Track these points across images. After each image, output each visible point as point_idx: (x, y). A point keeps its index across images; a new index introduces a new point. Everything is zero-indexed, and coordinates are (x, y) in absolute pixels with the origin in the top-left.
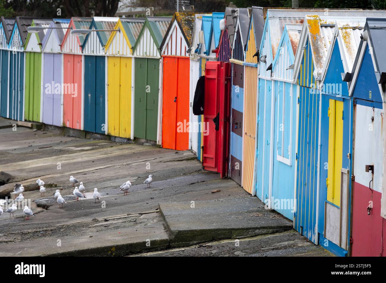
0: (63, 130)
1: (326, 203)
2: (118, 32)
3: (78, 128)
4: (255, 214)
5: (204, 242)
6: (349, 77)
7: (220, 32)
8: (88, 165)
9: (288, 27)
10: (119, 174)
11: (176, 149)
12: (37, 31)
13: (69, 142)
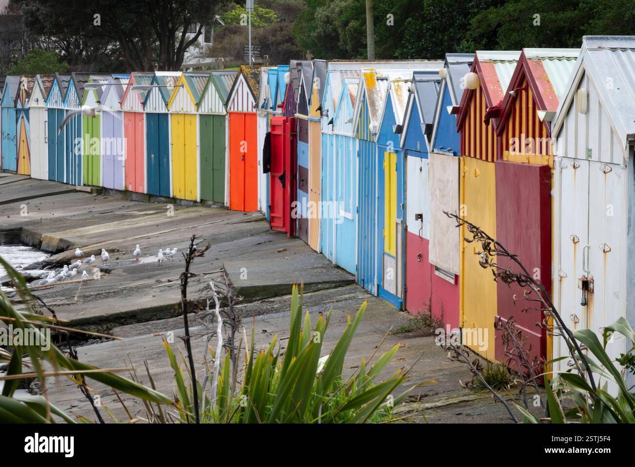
0: (126, 194)
1: (384, 254)
2: (181, 87)
3: (141, 191)
4: (319, 270)
5: (267, 298)
6: (400, 129)
7: (285, 85)
8: (152, 230)
9: (347, 81)
10: (184, 237)
11: (244, 211)
12: (95, 87)
13: (131, 206)
